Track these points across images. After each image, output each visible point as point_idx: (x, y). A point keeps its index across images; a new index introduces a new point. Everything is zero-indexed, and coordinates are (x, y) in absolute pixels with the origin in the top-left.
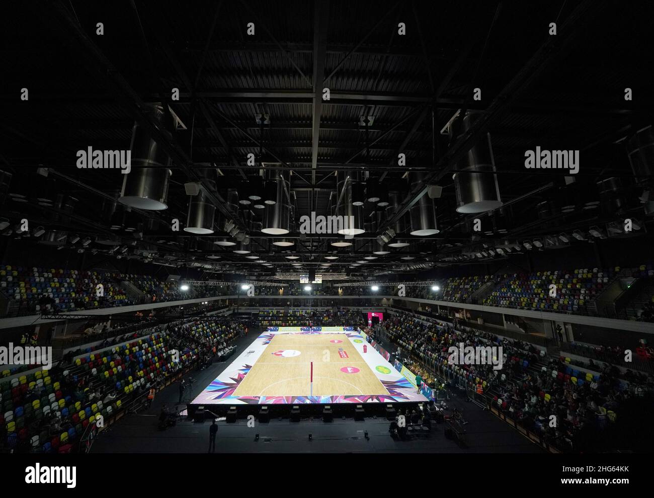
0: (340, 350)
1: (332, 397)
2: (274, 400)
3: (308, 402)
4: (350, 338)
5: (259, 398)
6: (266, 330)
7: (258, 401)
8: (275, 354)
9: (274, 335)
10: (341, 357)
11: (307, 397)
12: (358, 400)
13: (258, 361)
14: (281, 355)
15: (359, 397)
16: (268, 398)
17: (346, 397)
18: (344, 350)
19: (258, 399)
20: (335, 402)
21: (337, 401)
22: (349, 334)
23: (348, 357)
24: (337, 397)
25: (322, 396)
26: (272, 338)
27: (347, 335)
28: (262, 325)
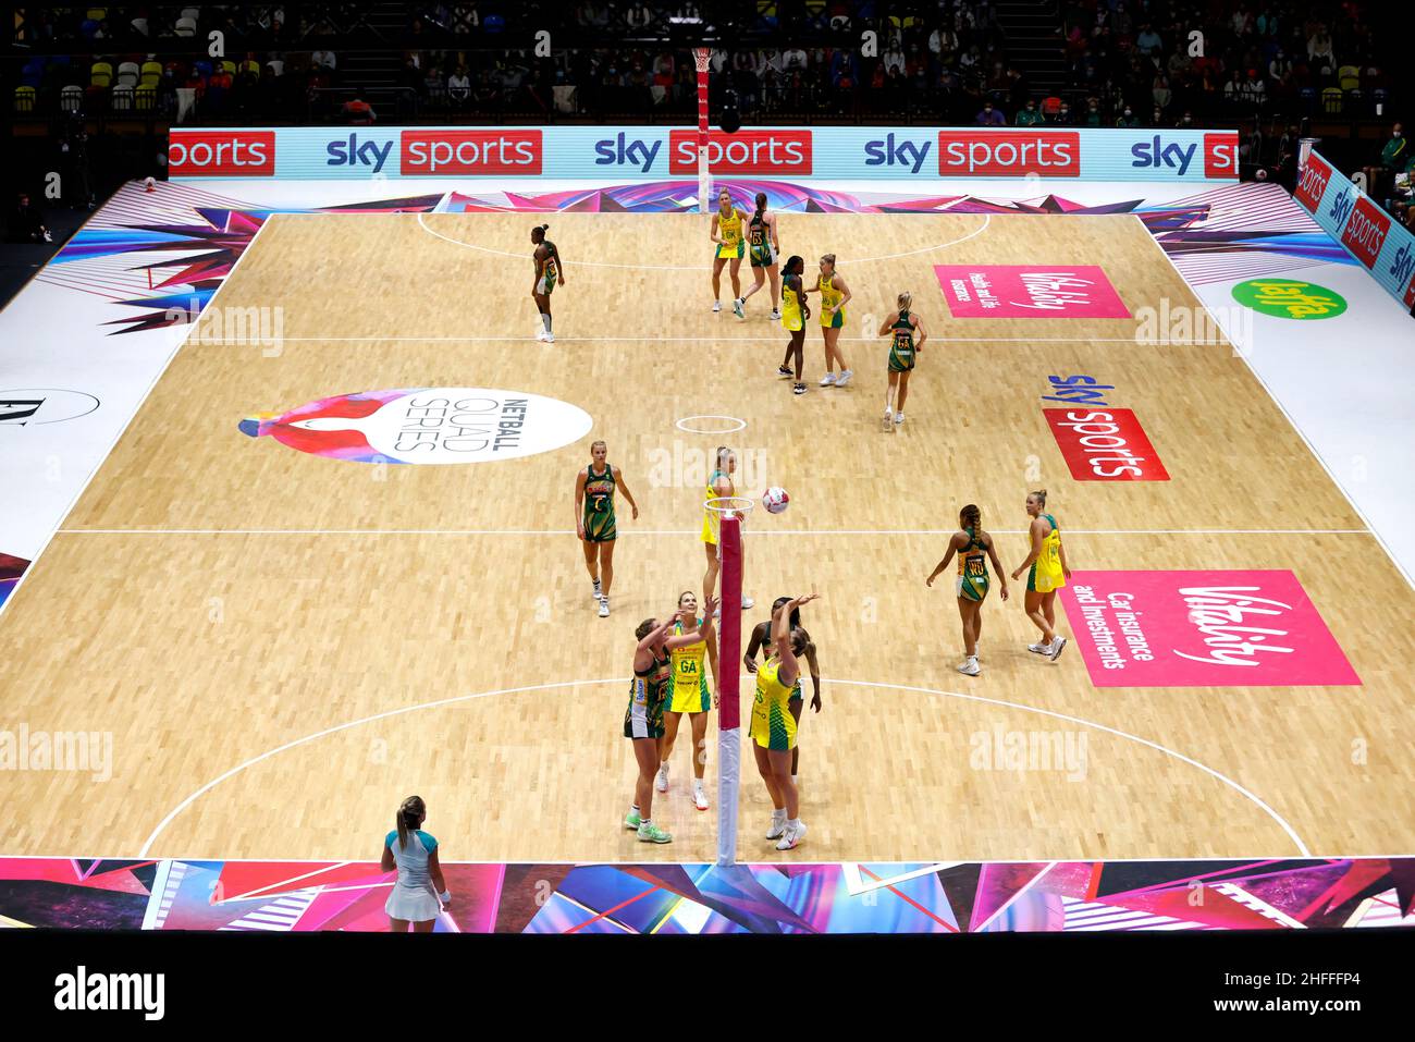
0: (1075, 388)
1: (960, 882)
2: (311, 894)
3: (691, 917)
4: (1188, 265)
5: (146, 871)
6: (151, 164)
7: (140, 904)
8: (283, 430)
9: (248, 223)
10: (1081, 470)
11: (677, 880)
12: (1256, 904)
13: (93, 506)
14: (357, 439)
15: (1258, 875)
16: (239, 877)
17: (1116, 880)
18: (1120, 399)
19: (134, 885)
20: (994, 923)
21: (1019, 914)
22: (1186, 215)
23: (1155, 469)
24: (1012, 877)
25: (850, 869)
26: (226, 259)
27: (1155, 221)
28: (97, 102)
